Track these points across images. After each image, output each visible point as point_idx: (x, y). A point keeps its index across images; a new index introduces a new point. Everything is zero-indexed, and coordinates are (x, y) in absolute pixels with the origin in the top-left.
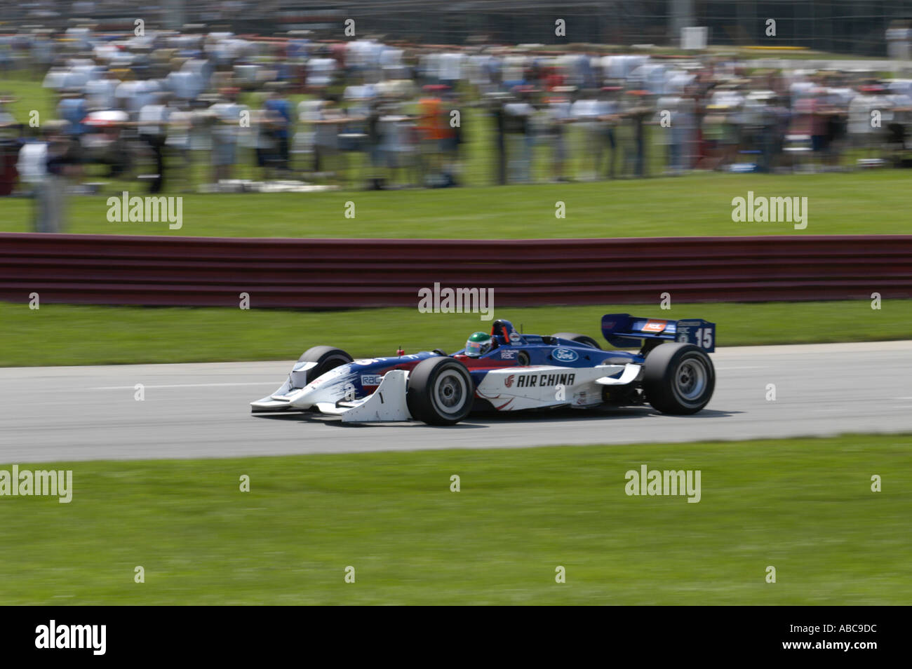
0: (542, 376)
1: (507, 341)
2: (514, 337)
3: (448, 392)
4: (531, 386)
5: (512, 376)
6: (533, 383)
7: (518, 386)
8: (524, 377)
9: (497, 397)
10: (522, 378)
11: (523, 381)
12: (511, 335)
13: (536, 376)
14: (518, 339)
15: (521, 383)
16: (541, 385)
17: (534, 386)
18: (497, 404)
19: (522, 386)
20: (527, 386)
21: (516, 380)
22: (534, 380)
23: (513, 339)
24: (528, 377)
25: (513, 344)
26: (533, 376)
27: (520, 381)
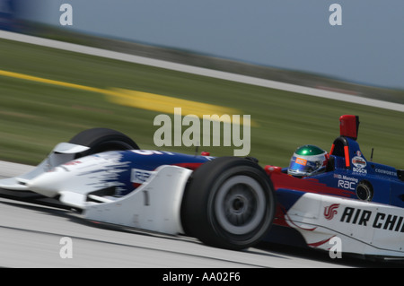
0: (379, 214)
1: (348, 165)
2: (358, 162)
3: (238, 205)
4: (360, 223)
5: (336, 206)
6: (364, 221)
7: (342, 220)
8: (352, 209)
9: (311, 230)
10: (349, 211)
11: (350, 215)
12: (355, 159)
13: (370, 213)
14: (363, 166)
15: (347, 217)
16: (374, 226)
17: (365, 224)
18: (310, 239)
19: (348, 221)
20: (354, 222)
21: (340, 211)
22: (365, 217)
23: (356, 165)
24: (359, 211)
25: (354, 170)
26: (365, 212)
27: (345, 214)
